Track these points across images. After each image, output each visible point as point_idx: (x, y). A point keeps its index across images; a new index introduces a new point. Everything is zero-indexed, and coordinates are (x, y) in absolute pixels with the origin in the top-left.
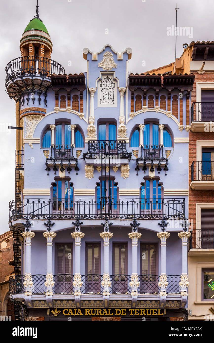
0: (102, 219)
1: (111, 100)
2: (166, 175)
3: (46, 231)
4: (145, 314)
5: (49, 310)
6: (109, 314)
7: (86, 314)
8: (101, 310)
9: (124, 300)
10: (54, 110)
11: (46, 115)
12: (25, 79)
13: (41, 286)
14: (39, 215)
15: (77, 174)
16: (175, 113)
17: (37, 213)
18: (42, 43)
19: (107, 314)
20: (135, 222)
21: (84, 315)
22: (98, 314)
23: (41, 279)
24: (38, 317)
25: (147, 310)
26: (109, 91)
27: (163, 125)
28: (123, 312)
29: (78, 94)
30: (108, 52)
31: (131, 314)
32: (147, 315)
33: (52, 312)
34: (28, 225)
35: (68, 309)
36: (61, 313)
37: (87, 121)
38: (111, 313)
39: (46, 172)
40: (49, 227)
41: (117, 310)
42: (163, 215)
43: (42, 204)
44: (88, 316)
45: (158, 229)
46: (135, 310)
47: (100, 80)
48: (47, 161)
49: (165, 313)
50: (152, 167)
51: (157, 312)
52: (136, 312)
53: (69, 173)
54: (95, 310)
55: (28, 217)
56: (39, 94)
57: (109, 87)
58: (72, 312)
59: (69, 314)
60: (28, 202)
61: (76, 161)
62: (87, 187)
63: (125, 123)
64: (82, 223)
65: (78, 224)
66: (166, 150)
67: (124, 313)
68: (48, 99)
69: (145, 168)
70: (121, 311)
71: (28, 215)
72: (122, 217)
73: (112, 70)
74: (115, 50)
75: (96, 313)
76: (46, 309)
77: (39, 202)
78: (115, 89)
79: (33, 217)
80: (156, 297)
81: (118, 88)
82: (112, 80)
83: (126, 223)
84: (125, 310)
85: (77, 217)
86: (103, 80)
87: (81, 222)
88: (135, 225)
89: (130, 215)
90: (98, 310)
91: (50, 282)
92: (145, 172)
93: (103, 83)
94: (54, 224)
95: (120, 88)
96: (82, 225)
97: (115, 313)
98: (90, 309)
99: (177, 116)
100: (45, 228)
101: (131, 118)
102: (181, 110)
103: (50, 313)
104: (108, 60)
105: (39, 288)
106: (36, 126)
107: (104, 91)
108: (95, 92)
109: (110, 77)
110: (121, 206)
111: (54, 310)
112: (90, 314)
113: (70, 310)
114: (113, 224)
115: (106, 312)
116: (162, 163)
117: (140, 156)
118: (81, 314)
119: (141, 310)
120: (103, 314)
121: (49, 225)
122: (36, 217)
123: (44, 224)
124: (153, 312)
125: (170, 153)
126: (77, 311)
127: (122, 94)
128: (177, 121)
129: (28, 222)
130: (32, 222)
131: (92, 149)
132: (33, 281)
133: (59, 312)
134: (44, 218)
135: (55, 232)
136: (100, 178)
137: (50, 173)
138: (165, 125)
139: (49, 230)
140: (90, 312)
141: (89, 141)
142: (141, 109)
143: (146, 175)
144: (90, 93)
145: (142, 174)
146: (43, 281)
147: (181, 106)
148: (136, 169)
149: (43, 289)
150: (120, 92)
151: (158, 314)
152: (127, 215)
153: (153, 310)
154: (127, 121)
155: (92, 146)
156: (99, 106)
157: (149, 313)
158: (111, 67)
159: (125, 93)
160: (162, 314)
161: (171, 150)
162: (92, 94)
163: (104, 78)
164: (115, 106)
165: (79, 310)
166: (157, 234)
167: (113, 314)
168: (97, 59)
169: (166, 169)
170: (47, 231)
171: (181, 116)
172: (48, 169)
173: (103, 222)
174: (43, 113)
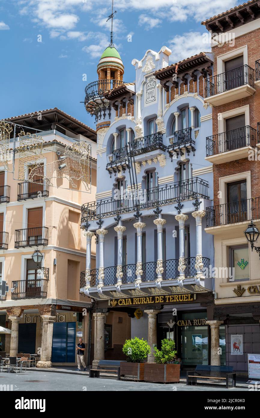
0: (135, 211)
1: (153, 98)
2: (194, 155)
3: (98, 229)
4: (178, 301)
6: (151, 302)
7: (134, 303)
8: (144, 299)
10: (116, 120)
11: (110, 126)
16: (201, 93)
18: (108, 67)
20: (158, 209)
21: (132, 304)
22: (142, 303)
25: (180, 296)
26: (152, 89)
27: (192, 107)
28: (161, 299)
31: (167, 301)
32: (179, 301)
33: (112, 302)
34: (87, 226)
37: (136, 122)
39: (110, 176)
41: (156, 297)
42: (179, 197)
43: (96, 206)
44: (136, 305)
46: (170, 296)
47: (144, 83)
48: (107, 166)
49: (195, 299)
50: (181, 152)
51: (188, 298)
52: (171, 299)
53: (124, 172)
54: (140, 299)
55: (88, 219)
56: (104, 110)
57: (152, 87)
58: (124, 302)
59: (122, 304)
60: (88, 206)
61: (126, 161)
63: (162, 116)
64: (121, 217)
65: (118, 219)
66: (195, 131)
67: (162, 301)
68: (111, 112)
70: (160, 298)
71: (88, 217)
73: (151, 71)
75: (141, 302)
76: (108, 300)
79: (91, 218)
83: (152, 212)
84: (163, 297)
90: (142, 298)
92: (177, 157)
93: (148, 84)
94: (103, 222)
96: (121, 219)
97: (155, 301)
98: (137, 298)
99: (202, 96)
100: (98, 227)
101: (167, 109)
104: (149, 64)
106: (104, 138)
107: (148, 91)
109: (152, 77)
111: (112, 300)
112: (137, 303)
113: (123, 300)
115: (148, 301)
119: (175, 296)
121: (100, 224)
122: (93, 218)
123: (97, 223)
124: (185, 298)
125: (198, 132)
126: (128, 300)
127: (159, 89)
128: (203, 100)
129: (87, 223)
133: (116, 302)
134: (97, 217)
135: (105, 229)
136: (145, 172)
137: (112, 175)
138: (194, 107)
139: (100, 228)
140: (137, 301)
142: (174, 98)
143: (179, 160)
144: (137, 97)
145: (175, 160)
148: (170, 157)
151: (188, 299)
153: (185, 295)
154: (164, 113)
156: (145, 105)
157: (181, 299)
158: (151, 69)
159: (162, 88)
160: (192, 300)
161: (199, 130)
162: (139, 97)
163: (148, 81)
164: (156, 102)
165: (130, 300)
166: (175, 217)
167: (153, 302)
168: (141, 66)
169: (194, 149)
172: (110, 173)
173: (135, 213)
174: (108, 125)
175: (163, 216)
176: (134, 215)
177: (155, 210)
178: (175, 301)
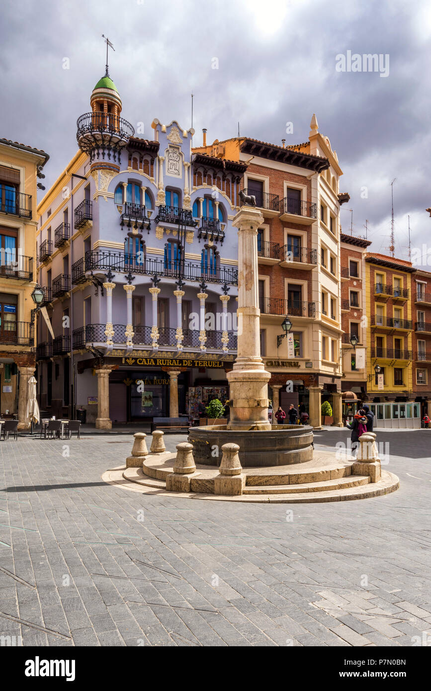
0: (176, 278)
1: (176, 172)
2: (222, 245)
3: (126, 284)
4: (207, 366)
5: (124, 359)
6: (178, 364)
7: (158, 364)
8: (171, 361)
9: (191, 353)
10: (127, 169)
11: (120, 172)
12: (104, 135)
13: (121, 336)
14: (119, 267)
15: (149, 233)
16: (228, 194)
17: (118, 266)
18: (116, 103)
19: (176, 365)
20: (203, 284)
21: (156, 365)
22: (168, 364)
23: (121, 329)
24: (113, 365)
25: (209, 362)
26: (175, 162)
27: (217, 202)
28: (189, 363)
29: (149, 159)
30: (174, 128)
31: (196, 365)
33: (128, 360)
34: (110, 277)
35: (142, 358)
36: (136, 362)
37: (157, 186)
38: (179, 364)
39: (120, 227)
40: (130, 280)
41: (184, 361)
42: (225, 280)
43: (122, 257)
44: (160, 366)
45: (221, 292)
46: (200, 361)
47: (168, 151)
48: (121, 217)
49: (223, 365)
50: (212, 237)
51: (217, 364)
52: (200, 364)
53: (142, 231)
54: (166, 360)
55: (109, 268)
56: (115, 151)
57: (175, 159)
58: (145, 362)
59: (142, 364)
60: (110, 254)
61: (150, 221)
62: (157, 247)
63: (189, 194)
64: (160, 280)
65: (155, 281)
66: (222, 225)
67: (190, 364)
68: (121, 157)
69: (205, 237)
70: (188, 361)
71: (109, 266)
72: (193, 279)
73: (178, 144)
74: (182, 127)
75: (167, 363)
76: (122, 358)
77: (120, 255)
78: (180, 162)
79: (114, 269)
80: (220, 351)
81: (183, 162)
82: (178, 153)
83: (196, 285)
84: (191, 361)
85: (155, 274)
86: (170, 151)
87: (158, 278)
88: (203, 287)
89: (199, 277)
90: (168, 360)
91: (130, 333)
92: (205, 241)
93: (170, 154)
94: (134, 278)
95: (185, 163)
96: (160, 281)
97: (182, 364)
98: (161, 359)
99: (229, 197)
100: (126, 281)
101: (194, 191)
102: (233, 192)
103: (126, 362)
104: (175, 135)
105: (120, 338)
106: (110, 181)
107: (171, 161)
108: (164, 161)
109: (176, 150)
110: (192, 268)
111: (129, 358)
112: (161, 364)
113: (144, 360)
114: (186, 284)
115: (175, 363)
116: (220, 235)
117: (201, 226)
118: (154, 364)
119: (204, 362)
120: (173, 365)
121: (130, 279)
122: (116, 270)
123: (126, 277)
124: (214, 364)
125: (225, 227)
126: (150, 361)
127: (186, 168)
128: (230, 201)
129: (110, 273)
130: (113, 273)
131: (163, 212)
132: (114, 330)
133: (134, 361)
134: (124, 271)
135: (136, 286)
136: (168, 240)
137: (124, 228)
138: (220, 202)
139: (130, 283)
140: (161, 362)
141: (161, 206)
142: (202, 184)
143: (206, 243)
144: (159, 161)
145: (203, 243)
146: (123, 331)
147: (233, 189)
148: (198, 237)
149: (123, 338)
150: (184, 166)
152: (197, 277)
153: (214, 362)
154: (191, 193)
155: (164, 210)
156: (167, 174)
157: (210, 365)
158: (178, 142)
159: (189, 167)
160: (220, 366)
161: (225, 225)
162: (161, 162)
163: (171, 150)
164: (180, 177)
165: (152, 360)
166: (221, 297)
167: (181, 365)
168: (166, 131)
169: (222, 240)
170: (128, 283)
171: (233, 197)
172: (122, 224)
173: (177, 281)
174: (117, 170)
175: (208, 292)
176: (176, 282)
177: (201, 284)
178: (204, 366)
